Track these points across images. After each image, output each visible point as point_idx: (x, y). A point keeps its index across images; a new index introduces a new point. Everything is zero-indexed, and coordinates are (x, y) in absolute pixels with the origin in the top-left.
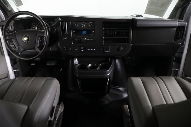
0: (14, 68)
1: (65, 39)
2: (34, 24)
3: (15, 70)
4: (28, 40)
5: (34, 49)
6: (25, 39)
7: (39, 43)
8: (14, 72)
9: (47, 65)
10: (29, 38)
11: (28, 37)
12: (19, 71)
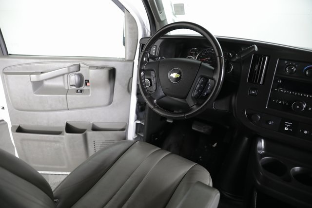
0: (138, 118)
1: (253, 95)
2: (193, 50)
3: (139, 122)
4: (177, 79)
5: (185, 98)
6: (174, 75)
7: (198, 90)
8: (137, 124)
9: (193, 128)
10: (180, 76)
11: (179, 73)
12: (144, 124)
